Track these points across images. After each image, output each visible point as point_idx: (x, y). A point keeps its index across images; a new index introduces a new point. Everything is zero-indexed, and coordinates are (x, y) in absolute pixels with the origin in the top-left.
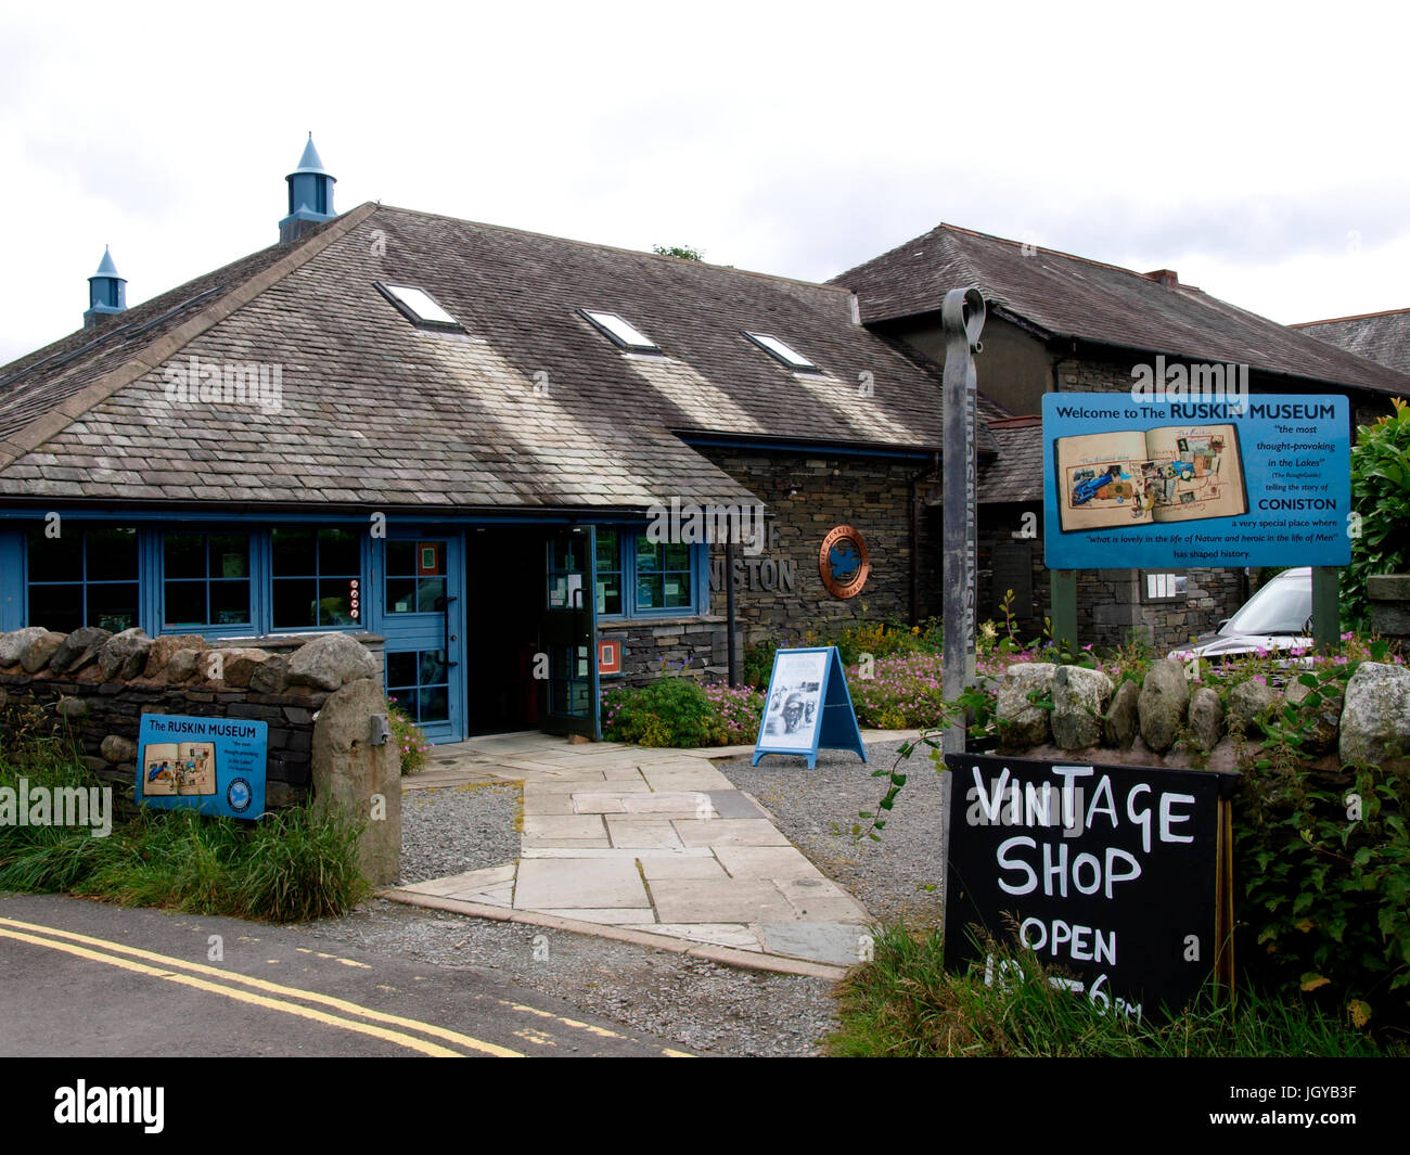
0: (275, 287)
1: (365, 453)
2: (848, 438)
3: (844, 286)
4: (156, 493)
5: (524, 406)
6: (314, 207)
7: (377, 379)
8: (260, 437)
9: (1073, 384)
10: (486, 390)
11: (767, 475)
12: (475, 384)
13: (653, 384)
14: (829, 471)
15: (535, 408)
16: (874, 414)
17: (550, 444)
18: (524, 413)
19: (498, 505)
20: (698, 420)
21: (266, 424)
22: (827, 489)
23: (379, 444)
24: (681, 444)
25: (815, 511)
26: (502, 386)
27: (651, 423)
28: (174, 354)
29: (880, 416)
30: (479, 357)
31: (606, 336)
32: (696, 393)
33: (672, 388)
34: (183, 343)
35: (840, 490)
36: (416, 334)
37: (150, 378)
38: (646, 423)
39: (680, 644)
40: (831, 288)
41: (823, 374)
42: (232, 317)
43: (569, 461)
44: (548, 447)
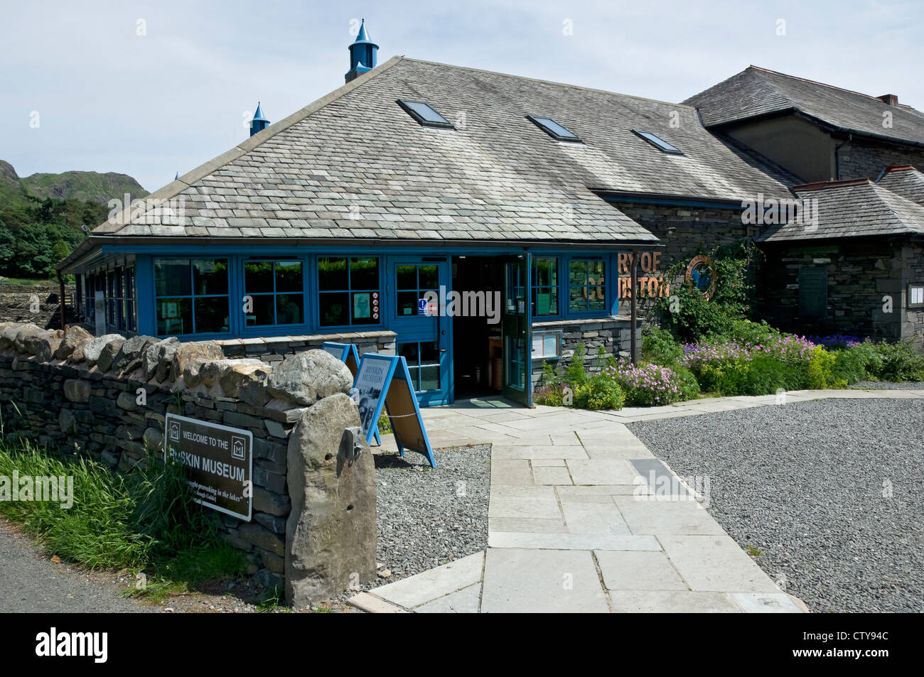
0: (333, 103)
1: (383, 204)
2: (706, 196)
3: (690, 105)
4: (237, 233)
5: (492, 174)
6: (365, 64)
7: (395, 157)
8: (312, 195)
9: (847, 162)
10: (467, 164)
11: (652, 221)
12: (459, 160)
13: (578, 160)
14: (692, 219)
15: (500, 175)
16: (721, 181)
17: (509, 198)
18: (492, 178)
19: (474, 239)
20: (608, 183)
21: (317, 186)
22: (691, 230)
23: (393, 198)
24: (598, 198)
25: (683, 245)
26: (477, 162)
27: (576, 185)
28: (262, 144)
29: (724, 182)
30: (462, 143)
31: (545, 131)
32: (605, 166)
33: (589, 163)
34: (268, 137)
35: (699, 231)
36: (422, 130)
37: (244, 158)
38: (573, 185)
39: (599, 336)
40: (683, 106)
41: (685, 156)
42: (303, 121)
43: (524, 209)
44: (509, 200)
